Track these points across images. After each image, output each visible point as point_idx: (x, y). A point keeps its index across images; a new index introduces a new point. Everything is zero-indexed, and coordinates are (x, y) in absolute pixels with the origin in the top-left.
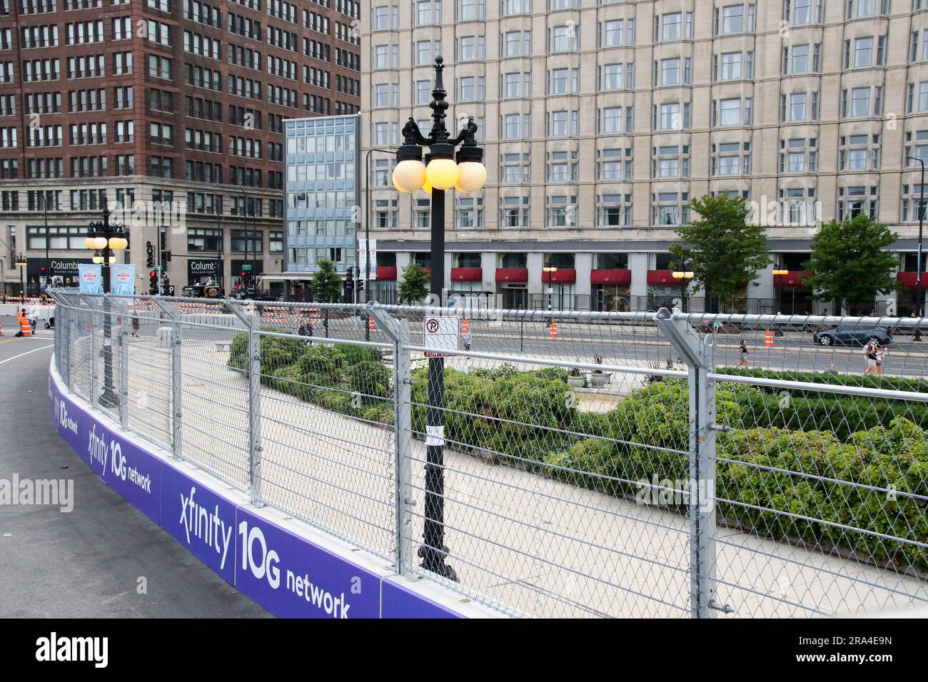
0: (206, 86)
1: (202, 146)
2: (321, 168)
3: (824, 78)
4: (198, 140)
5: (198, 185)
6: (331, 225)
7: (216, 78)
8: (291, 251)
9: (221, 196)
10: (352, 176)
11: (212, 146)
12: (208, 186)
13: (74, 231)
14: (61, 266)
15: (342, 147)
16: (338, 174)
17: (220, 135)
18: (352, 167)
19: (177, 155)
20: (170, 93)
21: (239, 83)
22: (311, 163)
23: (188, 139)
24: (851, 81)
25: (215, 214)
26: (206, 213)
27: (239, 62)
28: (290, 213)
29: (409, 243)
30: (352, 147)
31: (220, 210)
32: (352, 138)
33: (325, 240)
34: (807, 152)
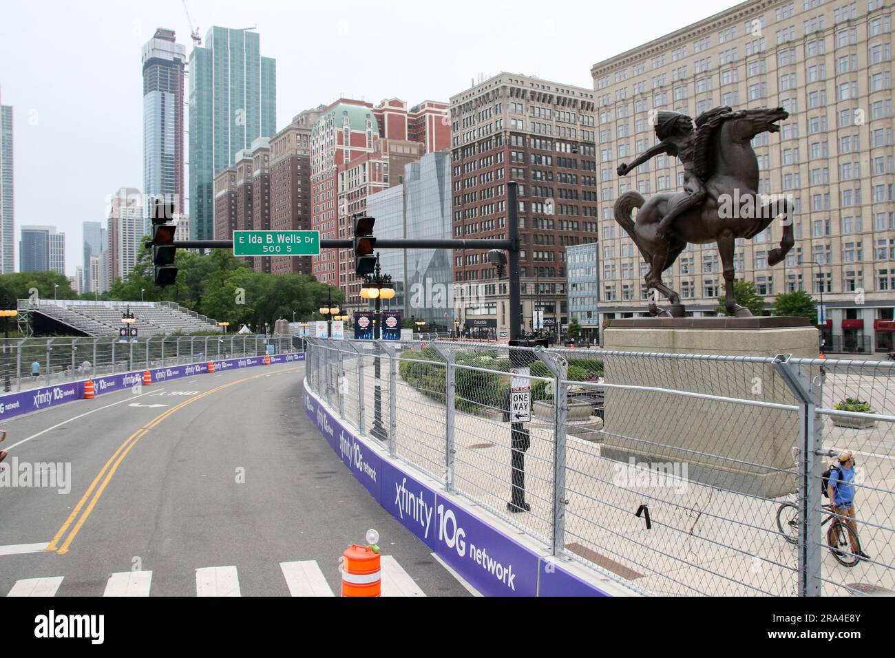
0: (545, 228)
1: (543, 259)
2: (582, 271)
3: (803, 216)
4: (540, 256)
5: (541, 279)
6: (587, 299)
7: (551, 223)
8: (570, 313)
9: (554, 284)
10: (595, 274)
11: (549, 259)
12: (547, 279)
13: (491, 305)
14: (478, 322)
15: (591, 260)
16: (589, 273)
17: (553, 252)
18: (595, 270)
19: (529, 265)
20: (524, 234)
21: (565, 224)
22: (578, 268)
23: (535, 256)
24: (814, 217)
25: (551, 294)
26: (545, 293)
27: (565, 213)
28: (570, 294)
29: (619, 308)
30: (595, 259)
31: (554, 291)
32: (595, 254)
33: (584, 308)
34: (796, 256)
